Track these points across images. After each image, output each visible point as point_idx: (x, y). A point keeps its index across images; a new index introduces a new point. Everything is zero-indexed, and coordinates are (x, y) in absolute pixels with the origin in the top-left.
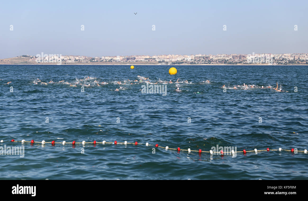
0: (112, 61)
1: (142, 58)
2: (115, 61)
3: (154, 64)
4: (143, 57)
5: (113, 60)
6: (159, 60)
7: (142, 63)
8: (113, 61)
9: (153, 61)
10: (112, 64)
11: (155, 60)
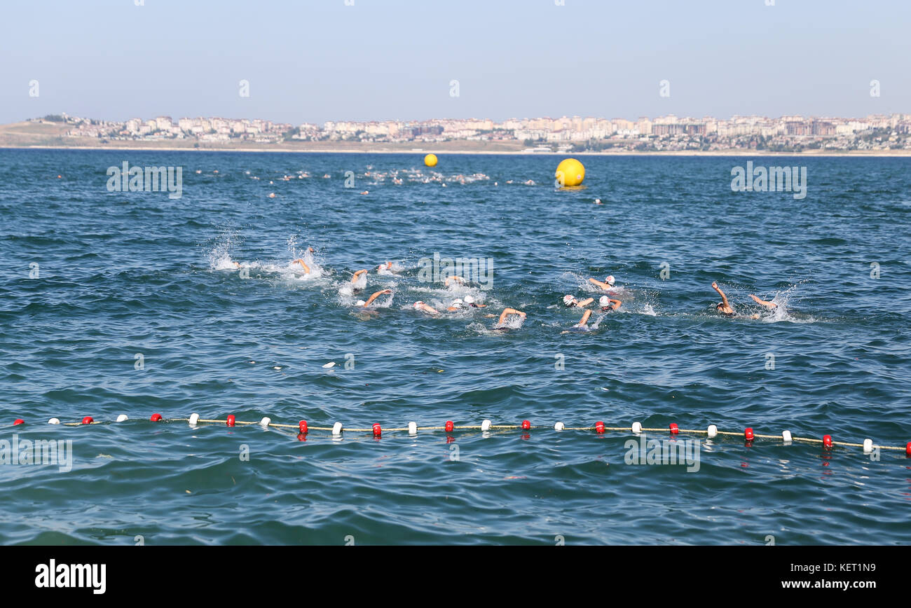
0: (360, 140)
1: (467, 126)
2: (371, 140)
3: (509, 149)
4: (470, 125)
5: (365, 134)
6: (528, 137)
7: (467, 148)
8: (364, 138)
9: (505, 139)
10: (359, 149)
11: (513, 135)
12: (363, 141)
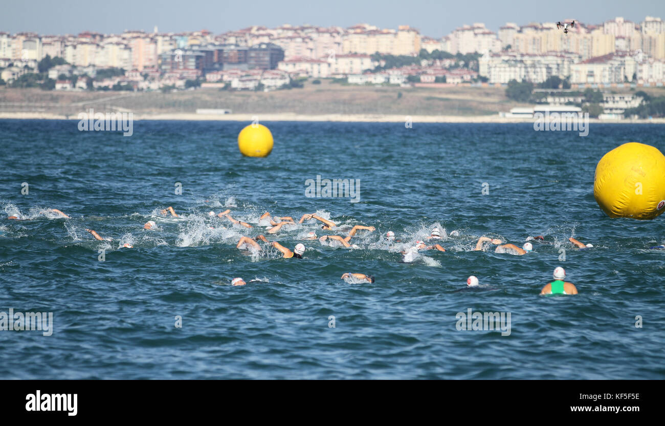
0: (51, 84)
1: (347, 47)
2: (82, 84)
3: (465, 109)
4: (357, 43)
5: (64, 69)
6: (517, 74)
7: (348, 106)
8: (62, 78)
9: (453, 81)
10: (49, 109)
11: (477, 69)
12: (58, 86)
